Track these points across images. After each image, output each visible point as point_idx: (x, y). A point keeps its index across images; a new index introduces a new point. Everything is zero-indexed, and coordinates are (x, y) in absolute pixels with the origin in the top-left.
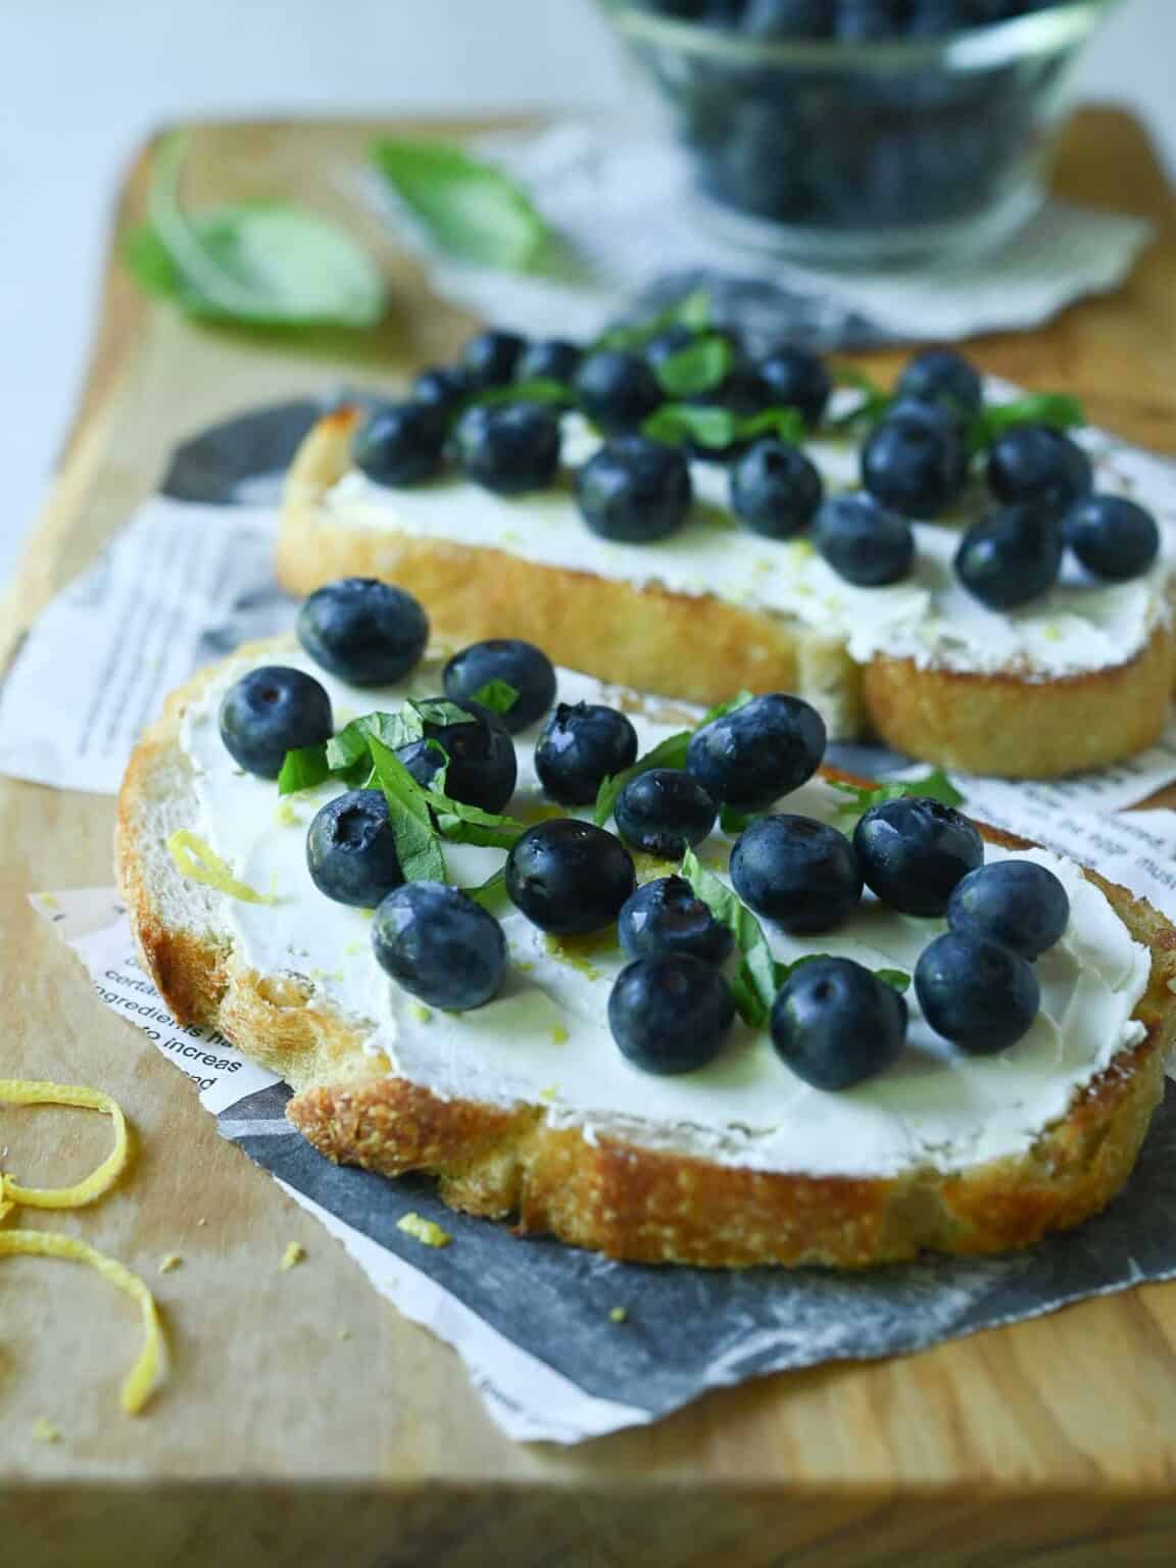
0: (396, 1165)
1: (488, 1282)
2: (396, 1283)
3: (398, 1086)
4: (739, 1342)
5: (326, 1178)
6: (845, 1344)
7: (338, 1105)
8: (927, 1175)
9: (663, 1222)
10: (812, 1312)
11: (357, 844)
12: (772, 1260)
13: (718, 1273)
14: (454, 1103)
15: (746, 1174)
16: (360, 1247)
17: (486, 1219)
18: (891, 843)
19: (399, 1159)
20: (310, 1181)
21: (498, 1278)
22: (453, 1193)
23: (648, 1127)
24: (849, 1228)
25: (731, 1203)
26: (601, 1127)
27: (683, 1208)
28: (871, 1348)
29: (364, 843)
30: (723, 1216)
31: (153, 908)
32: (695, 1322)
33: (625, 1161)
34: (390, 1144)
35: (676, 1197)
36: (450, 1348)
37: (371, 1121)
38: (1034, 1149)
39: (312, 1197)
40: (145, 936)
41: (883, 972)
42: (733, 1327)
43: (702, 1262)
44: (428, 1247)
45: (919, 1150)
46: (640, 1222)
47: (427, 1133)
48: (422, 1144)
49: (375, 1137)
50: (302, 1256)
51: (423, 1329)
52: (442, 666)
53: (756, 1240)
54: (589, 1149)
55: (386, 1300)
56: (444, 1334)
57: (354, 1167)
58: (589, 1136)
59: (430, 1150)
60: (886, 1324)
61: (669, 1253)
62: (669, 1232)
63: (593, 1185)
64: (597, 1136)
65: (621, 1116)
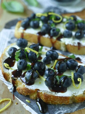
0: (25, 95)
1: (34, 106)
2: (25, 107)
3: (25, 88)
4: (57, 112)
5: (19, 96)
6: (66, 112)
7: (20, 89)
8: (74, 96)
9: (50, 101)
10: (63, 109)
11: (21, 65)
12: (60, 104)
13: (55, 105)
14: (31, 90)
15: (57, 96)
16: (22, 103)
17: (34, 100)
18: (70, 64)
19: (26, 94)
20: (18, 96)
21: (35, 106)
22: (31, 97)
23: (48, 92)
24: (67, 101)
25: (56, 99)
26: (44, 92)
27: (52, 100)
28: (69, 112)
29: (22, 65)
30: (55, 100)
31: (3, 70)
32: (53, 110)
33: (46, 95)
34: (25, 93)
35: (51, 98)
36: (31, 113)
37: (23, 91)
38: (83, 93)
39: (18, 98)
40: (3, 73)
41: (69, 76)
42: (56, 110)
43: (53, 104)
44: (28, 103)
45: (73, 94)
46: (48, 101)
47: (28, 92)
48: (28, 93)
49: (24, 92)
50: (17, 104)
51: (28, 111)
52: (29, 46)
53: (58, 102)
54: (43, 94)
55: (25, 108)
56: (30, 112)
57: (22, 94)
58: (43, 93)
59: (28, 94)
60: (70, 110)
61: (50, 103)
62: (50, 102)
63: (43, 97)
64: (44, 93)
65: (46, 91)
